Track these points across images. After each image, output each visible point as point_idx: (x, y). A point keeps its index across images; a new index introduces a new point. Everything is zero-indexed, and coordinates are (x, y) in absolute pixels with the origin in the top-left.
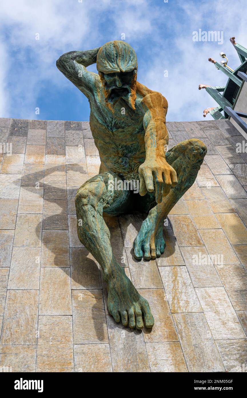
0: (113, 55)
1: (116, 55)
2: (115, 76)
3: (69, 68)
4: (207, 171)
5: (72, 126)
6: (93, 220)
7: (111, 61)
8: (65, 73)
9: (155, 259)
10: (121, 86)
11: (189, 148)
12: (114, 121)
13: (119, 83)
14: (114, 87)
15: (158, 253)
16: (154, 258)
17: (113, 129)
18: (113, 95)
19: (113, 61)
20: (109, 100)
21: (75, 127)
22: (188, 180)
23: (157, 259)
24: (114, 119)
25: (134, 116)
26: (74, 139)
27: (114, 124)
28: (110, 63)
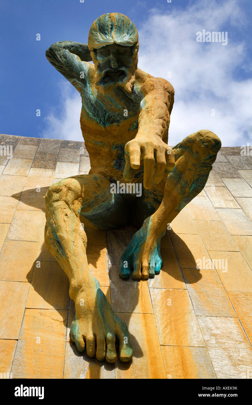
0: (108, 26)
1: (110, 27)
2: (110, 56)
3: (60, 57)
4: (225, 193)
5: (69, 145)
6: (65, 219)
7: (105, 32)
8: (55, 63)
9: (147, 280)
10: (116, 67)
11: (198, 140)
12: (107, 114)
13: (114, 63)
14: (108, 69)
15: (151, 272)
16: (146, 278)
17: (106, 123)
18: (106, 79)
19: (107, 32)
20: (101, 83)
21: (73, 146)
22: (195, 182)
23: (149, 280)
24: (108, 112)
25: (131, 106)
26: (69, 156)
27: (108, 118)
28: (102, 34)
